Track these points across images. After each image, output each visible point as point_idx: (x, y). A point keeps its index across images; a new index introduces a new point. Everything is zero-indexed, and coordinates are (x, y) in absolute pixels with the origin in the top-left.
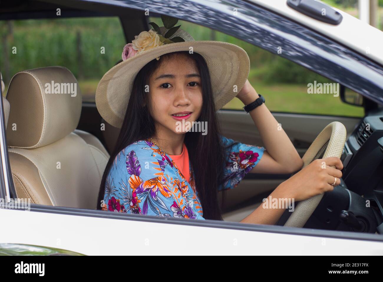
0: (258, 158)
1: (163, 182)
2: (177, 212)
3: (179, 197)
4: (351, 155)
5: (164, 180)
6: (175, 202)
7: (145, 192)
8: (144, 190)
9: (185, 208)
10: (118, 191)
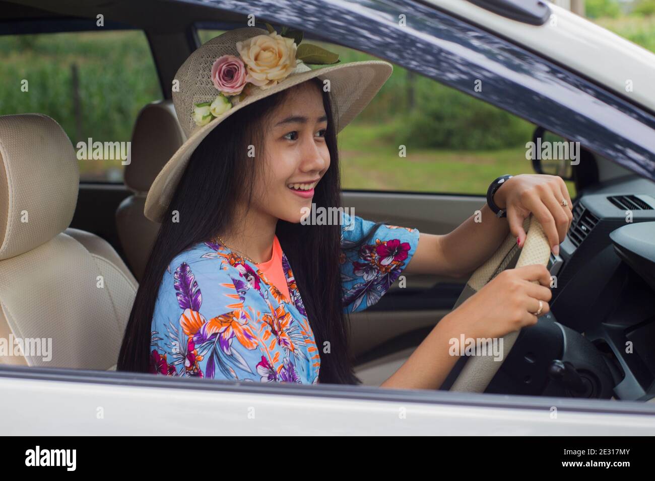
0: (410, 252)
1: (242, 321)
2: (267, 375)
3: (272, 347)
4: (560, 262)
5: (244, 317)
6: (263, 358)
7: (210, 340)
8: (208, 338)
9: (283, 369)
10: (162, 339)
